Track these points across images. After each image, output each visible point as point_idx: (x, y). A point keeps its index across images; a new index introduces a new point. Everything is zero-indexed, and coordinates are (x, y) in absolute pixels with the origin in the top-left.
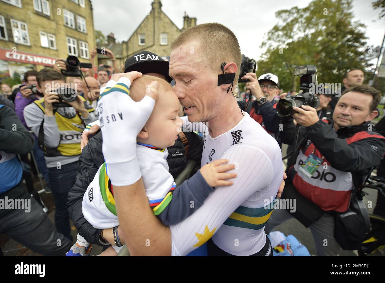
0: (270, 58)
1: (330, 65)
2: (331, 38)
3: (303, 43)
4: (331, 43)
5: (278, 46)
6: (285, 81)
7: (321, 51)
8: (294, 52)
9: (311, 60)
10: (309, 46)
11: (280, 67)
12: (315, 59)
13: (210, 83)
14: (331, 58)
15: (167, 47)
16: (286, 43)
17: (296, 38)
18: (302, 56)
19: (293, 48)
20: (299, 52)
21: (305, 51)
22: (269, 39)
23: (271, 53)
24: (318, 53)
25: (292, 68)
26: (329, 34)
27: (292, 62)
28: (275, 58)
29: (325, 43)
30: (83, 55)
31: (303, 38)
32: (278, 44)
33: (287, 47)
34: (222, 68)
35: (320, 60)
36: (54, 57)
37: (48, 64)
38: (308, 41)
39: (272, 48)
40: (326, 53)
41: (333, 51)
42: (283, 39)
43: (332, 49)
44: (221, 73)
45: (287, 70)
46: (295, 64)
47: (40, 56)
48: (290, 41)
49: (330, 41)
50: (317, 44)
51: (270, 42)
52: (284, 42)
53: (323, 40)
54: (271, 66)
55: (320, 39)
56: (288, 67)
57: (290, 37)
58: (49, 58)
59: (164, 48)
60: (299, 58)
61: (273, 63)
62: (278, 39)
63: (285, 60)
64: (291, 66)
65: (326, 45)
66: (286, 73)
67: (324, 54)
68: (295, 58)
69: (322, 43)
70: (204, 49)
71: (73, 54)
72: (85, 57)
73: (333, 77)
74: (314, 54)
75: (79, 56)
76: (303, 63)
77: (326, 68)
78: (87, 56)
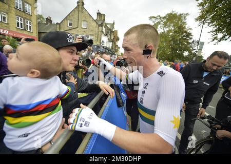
3: (163, 35)
7: (171, 40)
9: (166, 44)
10: (165, 37)
12: (168, 44)
13: (139, 54)
14: (176, 45)
15: (86, 29)
21: (164, 40)
24: (170, 41)
26: (175, 32)
30: (27, 29)
34: (145, 47)
35: (171, 45)
36: (5, 28)
38: (165, 34)
40: (174, 41)
41: (177, 41)
44: (145, 49)
49: (175, 35)
50: (169, 37)
55: (171, 34)
58: (1, 29)
59: (84, 30)
65: (174, 37)
67: (172, 42)
69: (172, 36)
70: (138, 37)
71: (20, 27)
72: (29, 30)
73: (177, 55)
74: (168, 42)
75: (25, 30)
76: (162, 46)
77: (174, 49)
78: (30, 30)
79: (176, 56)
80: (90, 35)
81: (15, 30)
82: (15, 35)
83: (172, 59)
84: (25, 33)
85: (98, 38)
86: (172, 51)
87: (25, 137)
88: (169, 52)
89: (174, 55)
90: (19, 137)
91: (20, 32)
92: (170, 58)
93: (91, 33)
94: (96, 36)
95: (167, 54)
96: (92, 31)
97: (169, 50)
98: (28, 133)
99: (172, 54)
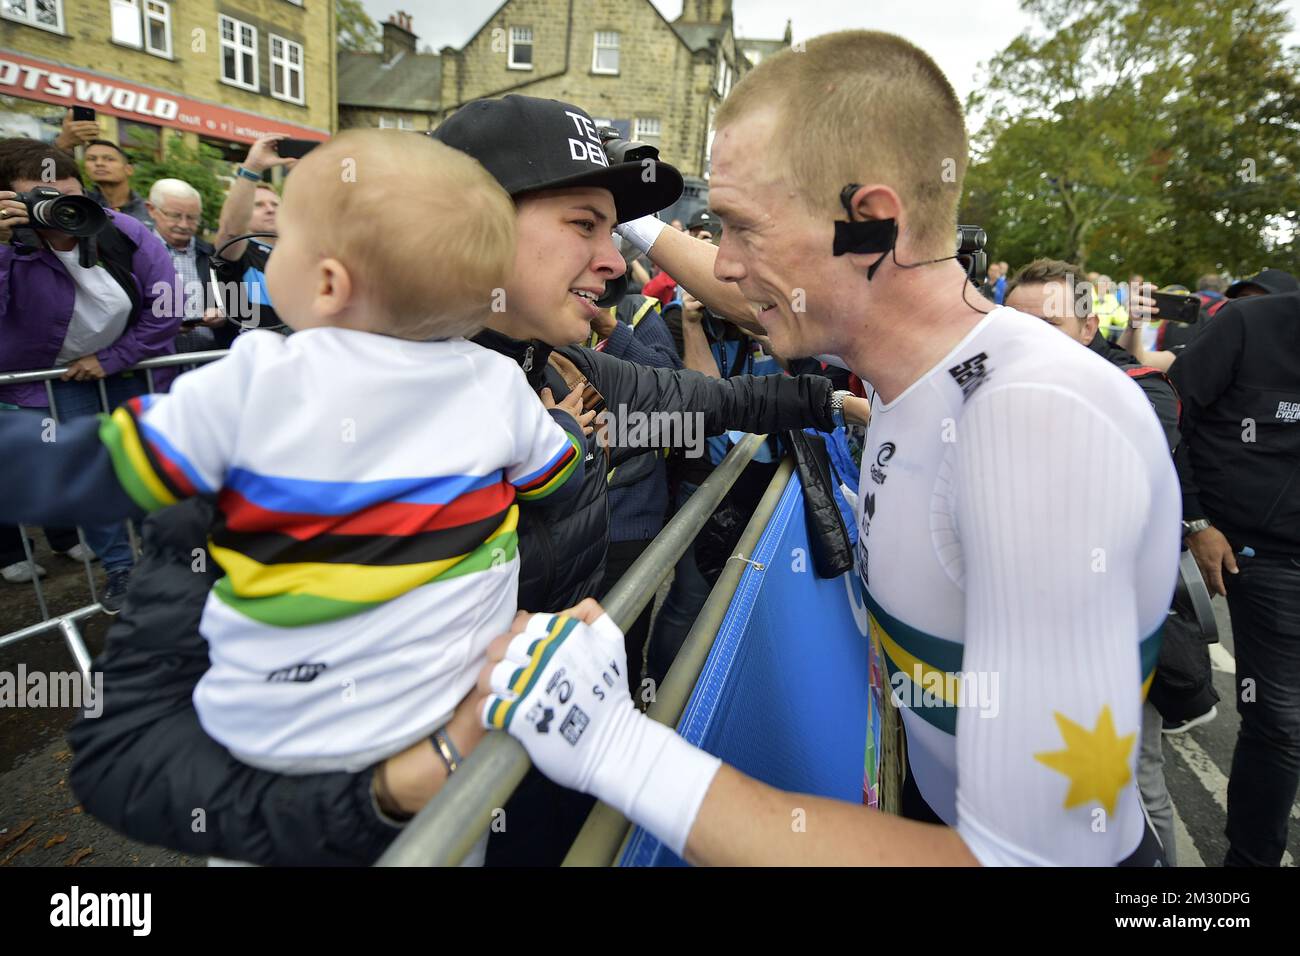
0: (994, 153)
1: (1205, 191)
2: (1212, 99)
3: (1114, 107)
4: (1209, 115)
5: (1026, 111)
6: (1048, 238)
7: (1175, 141)
8: (1081, 138)
9: (1138, 169)
10: (1133, 119)
11: (1031, 188)
12: (1154, 169)
13: (808, 249)
14: (1206, 169)
15: (614, 82)
16: (1054, 102)
17: (1088, 90)
18: (1108, 153)
19: (1078, 120)
20: (1097, 140)
21: (1120, 137)
22: (995, 84)
23: (999, 134)
24: (1165, 147)
25: (1073, 195)
26: (1205, 82)
27: (1074, 173)
28: (1014, 155)
29: (1188, 113)
30: (280, 90)
31: (1114, 89)
32: (1024, 103)
33: (1057, 118)
34: (845, 199)
35: (1172, 173)
36: (162, 86)
37: (135, 112)
38: (1131, 101)
39: (1004, 116)
40: (1191, 149)
41: (1215, 142)
42: (1045, 90)
43: (1213, 135)
44: (843, 217)
45: (1053, 200)
46: (1081, 182)
47: (104, 81)
48: (1068, 96)
49: (1205, 108)
50: (1161, 117)
51: (998, 94)
52: (1046, 100)
53: (1181, 100)
54: (999, 182)
55: (1172, 96)
56: (1057, 190)
57: (1070, 84)
58: (138, 90)
59: (603, 84)
60: (1096, 158)
61: (1004, 172)
62: (1026, 88)
63: (1047, 162)
64: (1068, 186)
65: (1192, 121)
66: (1052, 210)
67: (1182, 153)
68: (1084, 161)
69: (1181, 113)
71: (239, 81)
72: (287, 96)
73: (1212, 236)
74: (1151, 151)
75: (265, 92)
76: (1110, 179)
77: (1192, 202)
78: (295, 92)
79: (1203, 244)
80: (643, 116)
81: (213, 97)
82: (211, 124)
83: (1179, 264)
84: (267, 110)
85: (684, 134)
86: (1178, 213)
87: (298, 680)
88: (1156, 219)
89: (1190, 240)
90: (271, 676)
91: (238, 106)
92: (1168, 262)
93: (646, 104)
94: (677, 121)
95: (1139, 234)
96: (652, 89)
97: (1155, 206)
98: (317, 660)
99: (1176, 237)
